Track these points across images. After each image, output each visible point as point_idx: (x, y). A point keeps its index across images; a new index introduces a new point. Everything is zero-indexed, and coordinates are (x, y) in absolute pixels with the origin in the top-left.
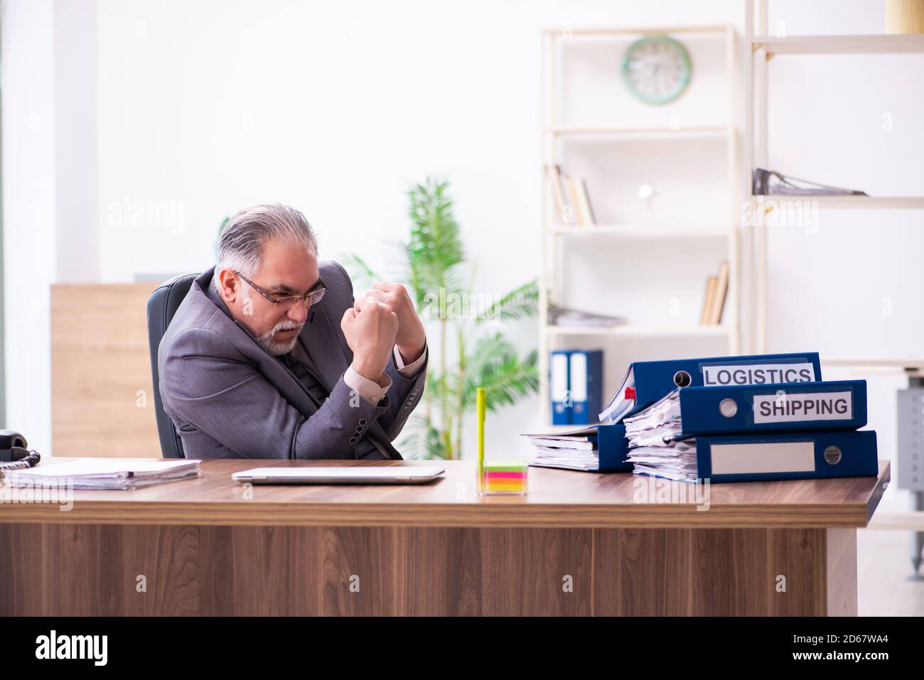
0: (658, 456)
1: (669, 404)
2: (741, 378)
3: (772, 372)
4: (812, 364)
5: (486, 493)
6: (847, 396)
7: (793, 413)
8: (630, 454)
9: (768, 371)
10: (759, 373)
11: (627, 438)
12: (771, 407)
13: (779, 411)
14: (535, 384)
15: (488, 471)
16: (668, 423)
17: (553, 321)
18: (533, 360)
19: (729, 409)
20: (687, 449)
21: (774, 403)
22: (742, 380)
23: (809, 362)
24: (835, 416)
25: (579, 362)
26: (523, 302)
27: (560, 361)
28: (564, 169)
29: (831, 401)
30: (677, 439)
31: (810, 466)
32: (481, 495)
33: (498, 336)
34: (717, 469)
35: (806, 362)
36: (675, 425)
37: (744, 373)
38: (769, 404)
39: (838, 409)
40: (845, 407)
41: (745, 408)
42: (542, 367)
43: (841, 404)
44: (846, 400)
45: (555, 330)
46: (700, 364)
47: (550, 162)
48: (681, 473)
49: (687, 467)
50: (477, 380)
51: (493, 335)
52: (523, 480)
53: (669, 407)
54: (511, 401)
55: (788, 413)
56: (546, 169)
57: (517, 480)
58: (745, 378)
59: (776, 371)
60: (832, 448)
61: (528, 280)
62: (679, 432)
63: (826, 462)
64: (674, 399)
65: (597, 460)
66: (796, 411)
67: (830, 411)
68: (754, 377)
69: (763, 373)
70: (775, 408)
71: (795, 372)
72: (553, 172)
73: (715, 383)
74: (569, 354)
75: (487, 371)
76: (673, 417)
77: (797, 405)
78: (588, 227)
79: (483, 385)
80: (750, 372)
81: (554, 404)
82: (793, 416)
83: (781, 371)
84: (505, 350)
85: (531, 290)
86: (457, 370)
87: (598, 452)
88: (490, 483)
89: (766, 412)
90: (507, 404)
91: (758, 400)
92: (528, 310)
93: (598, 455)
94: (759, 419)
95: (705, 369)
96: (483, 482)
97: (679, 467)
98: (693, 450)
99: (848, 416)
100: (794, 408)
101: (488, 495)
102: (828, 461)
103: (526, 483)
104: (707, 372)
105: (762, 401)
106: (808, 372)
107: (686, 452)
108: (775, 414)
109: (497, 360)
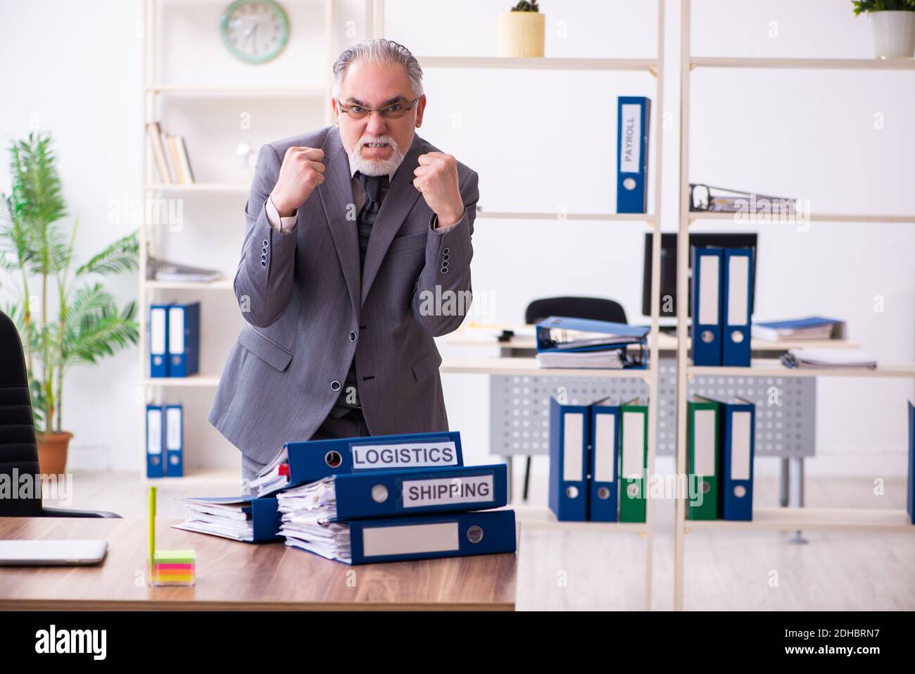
0: (311, 534)
1: (323, 487)
2: (388, 457)
3: (417, 451)
4: (454, 443)
5: (156, 584)
6: (489, 479)
7: (439, 497)
8: (282, 526)
9: (413, 450)
10: (405, 453)
11: (280, 512)
12: (419, 492)
13: (426, 496)
14: (134, 336)
15: (158, 563)
16: (322, 506)
17: (152, 276)
18: (131, 312)
19: (380, 494)
20: (340, 530)
21: (422, 488)
22: (389, 459)
23: (451, 441)
24: (478, 499)
25: (177, 316)
26: (121, 255)
27: (159, 315)
28: (164, 127)
29: (474, 485)
30: (332, 521)
31: (454, 545)
32: (152, 585)
33: (97, 287)
34: (369, 550)
35: (448, 441)
36: (330, 508)
37: (391, 452)
38: (417, 489)
39: (482, 491)
40: (487, 490)
41: (395, 494)
42: (140, 318)
43: (483, 487)
44: (488, 483)
45: (153, 285)
46: (350, 444)
47: (150, 120)
48: (334, 552)
49: (339, 547)
50: (77, 331)
51: (92, 287)
52: (191, 571)
53: (323, 490)
54: (111, 352)
55: (435, 497)
56: (147, 126)
57: (185, 571)
58: (391, 457)
59: (420, 450)
60: (475, 528)
61: (128, 233)
62: (334, 514)
63: (469, 541)
64: (327, 482)
65: (251, 530)
66: (442, 495)
67: (473, 494)
68: (400, 456)
69: (408, 451)
70: (423, 493)
71: (438, 451)
72: (153, 129)
73: (363, 462)
74: (167, 309)
75: (87, 322)
76: (327, 501)
77: (443, 489)
78: (187, 184)
79: (83, 336)
80: (396, 451)
81: (153, 357)
82: (439, 500)
83: (425, 450)
84: (104, 302)
85: (132, 243)
86: (58, 324)
87: (252, 522)
88: (161, 574)
89: (414, 496)
90: (106, 354)
91: (407, 485)
92: (127, 264)
93: (252, 525)
94: (408, 503)
95: (354, 449)
96: (154, 574)
97: (332, 547)
98: (347, 532)
99: (490, 498)
100: (440, 492)
101: (159, 586)
102: (471, 540)
103: (194, 574)
104: (356, 452)
105: (411, 486)
106: (450, 451)
107: (340, 533)
108: (422, 498)
109: (96, 311)
